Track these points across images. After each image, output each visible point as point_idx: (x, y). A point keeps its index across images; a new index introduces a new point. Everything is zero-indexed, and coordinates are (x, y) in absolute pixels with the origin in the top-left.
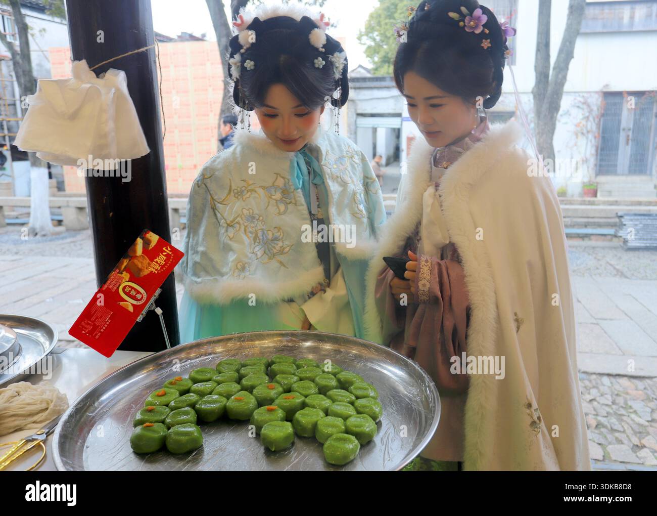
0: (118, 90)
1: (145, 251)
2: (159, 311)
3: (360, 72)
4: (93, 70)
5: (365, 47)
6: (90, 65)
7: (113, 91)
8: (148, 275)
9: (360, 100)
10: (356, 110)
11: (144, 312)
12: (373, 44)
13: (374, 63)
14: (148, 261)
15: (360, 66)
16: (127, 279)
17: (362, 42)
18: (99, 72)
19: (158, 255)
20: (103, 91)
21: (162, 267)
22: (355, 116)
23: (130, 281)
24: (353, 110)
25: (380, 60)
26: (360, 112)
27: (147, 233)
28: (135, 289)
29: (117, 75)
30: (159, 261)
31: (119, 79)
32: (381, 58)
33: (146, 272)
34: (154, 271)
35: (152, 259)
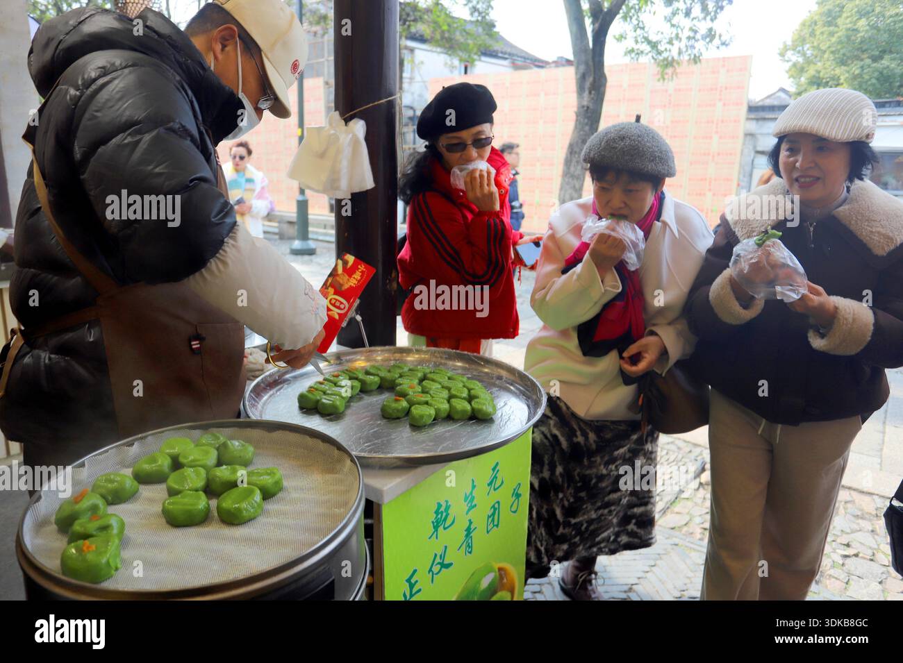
1: (345, 269)
2: (359, 318)
3: (779, 97)
5: (790, 64)
7: (350, 136)
8: (348, 289)
9: (761, 134)
10: (755, 147)
11: (347, 319)
12: (801, 60)
13: (798, 85)
14: (347, 277)
15: (782, 90)
16: (332, 293)
17: (787, 59)
19: (355, 272)
21: (359, 281)
22: (752, 154)
23: (335, 294)
24: (751, 147)
25: (807, 81)
26: (759, 149)
27: (345, 255)
28: (339, 301)
29: (358, 124)
30: (356, 277)
32: (808, 79)
33: (346, 287)
34: (352, 285)
35: (350, 276)
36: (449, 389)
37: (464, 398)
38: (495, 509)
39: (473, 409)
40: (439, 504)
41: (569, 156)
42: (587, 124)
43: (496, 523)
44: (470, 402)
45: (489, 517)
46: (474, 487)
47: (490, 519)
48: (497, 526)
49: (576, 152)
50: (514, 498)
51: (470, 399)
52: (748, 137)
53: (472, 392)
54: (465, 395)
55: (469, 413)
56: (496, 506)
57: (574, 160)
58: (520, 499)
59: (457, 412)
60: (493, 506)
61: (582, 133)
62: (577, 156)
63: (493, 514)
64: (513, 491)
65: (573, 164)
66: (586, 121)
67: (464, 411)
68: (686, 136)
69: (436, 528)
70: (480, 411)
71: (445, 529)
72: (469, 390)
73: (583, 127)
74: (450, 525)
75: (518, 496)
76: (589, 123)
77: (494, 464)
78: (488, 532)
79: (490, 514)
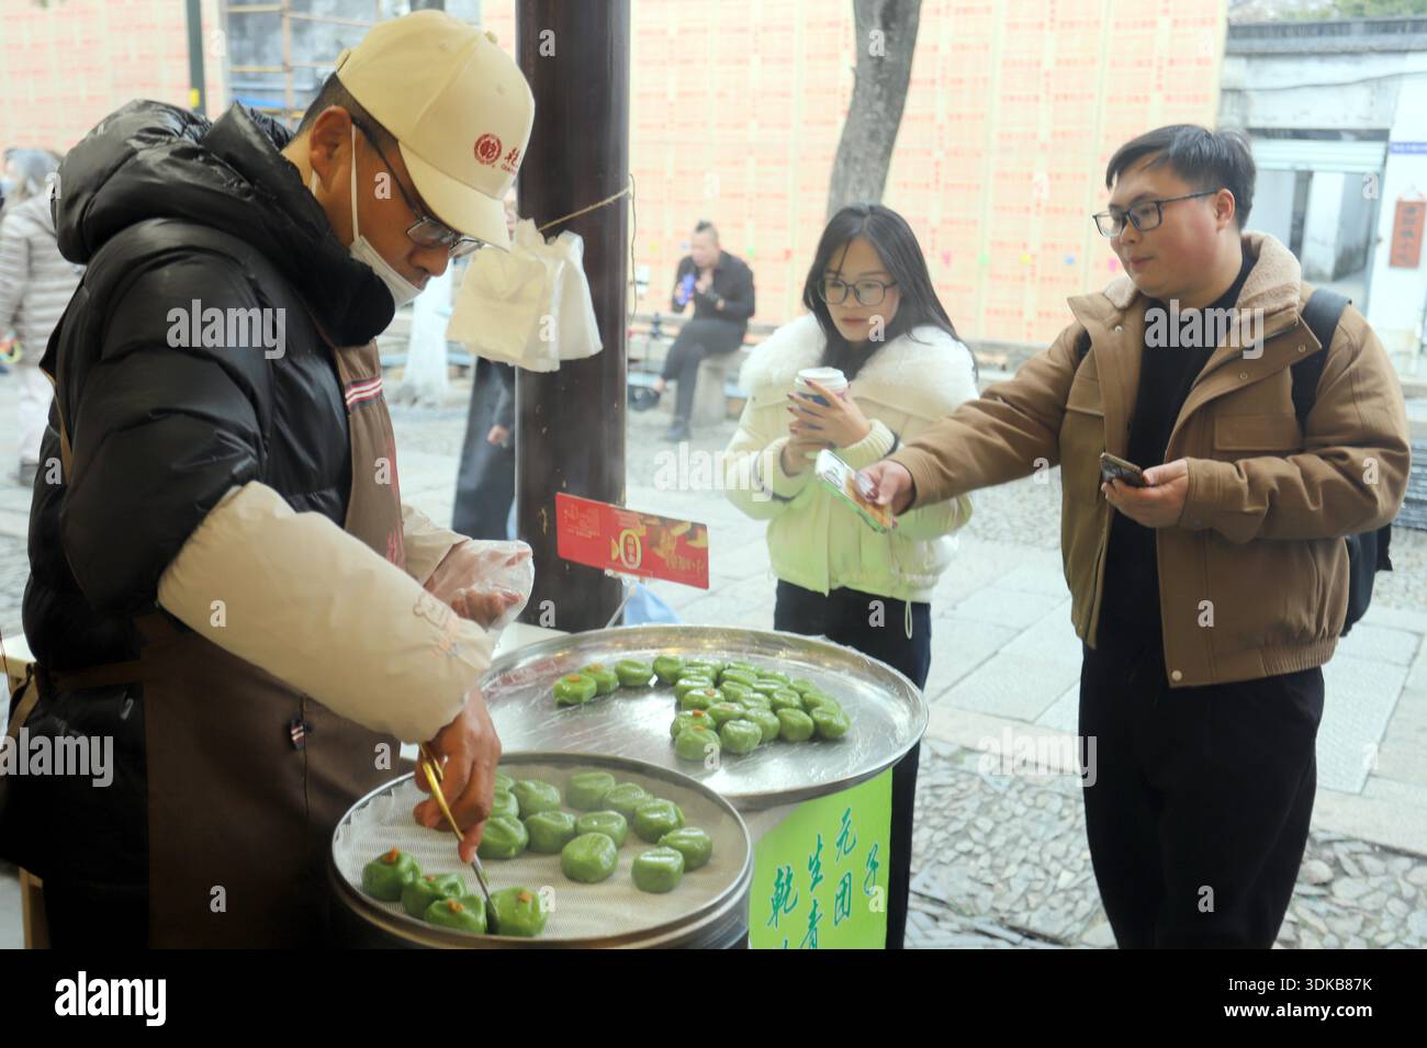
0: (569, 264)
1: (682, 538)
4: (542, 232)
6: (538, 225)
7: (562, 264)
14: (674, 547)
16: (641, 534)
18: (550, 234)
20: (549, 267)
21: (678, 568)
29: (569, 242)
31: (572, 247)
34: (668, 560)
35: (677, 551)
36: (768, 694)
37: (797, 708)
38: (845, 885)
39: (816, 723)
40: (779, 871)
41: (841, 166)
42: (879, 97)
43: (846, 910)
44: (808, 712)
45: (838, 898)
46: (820, 846)
47: (840, 901)
48: (848, 914)
49: (856, 160)
50: (870, 869)
51: (807, 707)
52: (1230, 98)
53: (806, 695)
54: (796, 701)
55: (811, 731)
56: (847, 881)
57: (854, 177)
58: (877, 870)
59: (792, 728)
60: (843, 881)
61: (868, 116)
62: (858, 168)
63: (843, 894)
64: (867, 857)
65: (850, 186)
66: (878, 89)
67: (804, 727)
68: (1091, 96)
69: (776, 908)
70: (828, 725)
71: (786, 911)
72: (801, 694)
73: (870, 105)
74: (792, 907)
75: (874, 865)
76: (885, 93)
77: (845, 813)
78: (836, 923)
79: (839, 893)
